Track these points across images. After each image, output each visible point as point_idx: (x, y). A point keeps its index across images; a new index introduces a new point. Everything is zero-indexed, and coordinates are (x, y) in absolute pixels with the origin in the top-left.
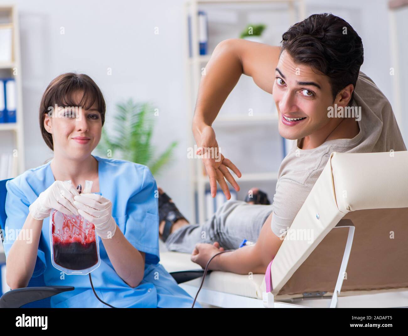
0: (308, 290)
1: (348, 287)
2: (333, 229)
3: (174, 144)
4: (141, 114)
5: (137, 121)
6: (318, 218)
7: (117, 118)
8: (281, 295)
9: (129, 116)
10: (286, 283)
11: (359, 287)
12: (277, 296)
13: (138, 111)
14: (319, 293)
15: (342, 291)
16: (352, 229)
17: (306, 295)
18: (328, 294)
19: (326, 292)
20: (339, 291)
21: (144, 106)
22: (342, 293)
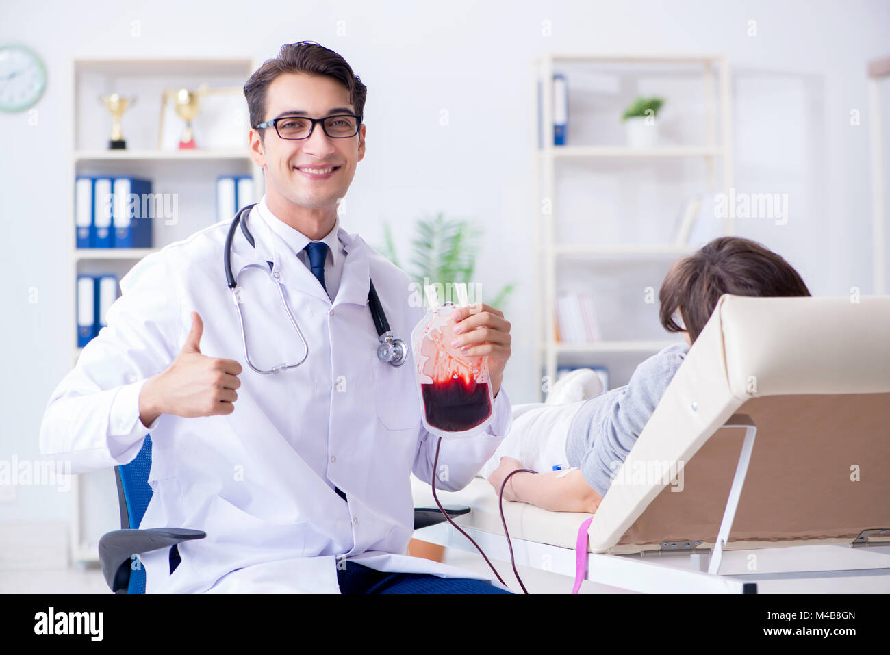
0: (671, 537)
1: (739, 535)
2: (720, 430)
3: (508, 289)
4: (456, 239)
5: (449, 249)
6: (695, 409)
7: (418, 244)
8: (624, 544)
9: (436, 242)
10: (632, 523)
11: (759, 534)
12: (618, 546)
13: (451, 233)
14: (688, 542)
15: (730, 540)
16: (752, 432)
17: (666, 546)
18: (704, 545)
19: (701, 542)
20: (726, 540)
21: (462, 225)
22: (729, 543)
